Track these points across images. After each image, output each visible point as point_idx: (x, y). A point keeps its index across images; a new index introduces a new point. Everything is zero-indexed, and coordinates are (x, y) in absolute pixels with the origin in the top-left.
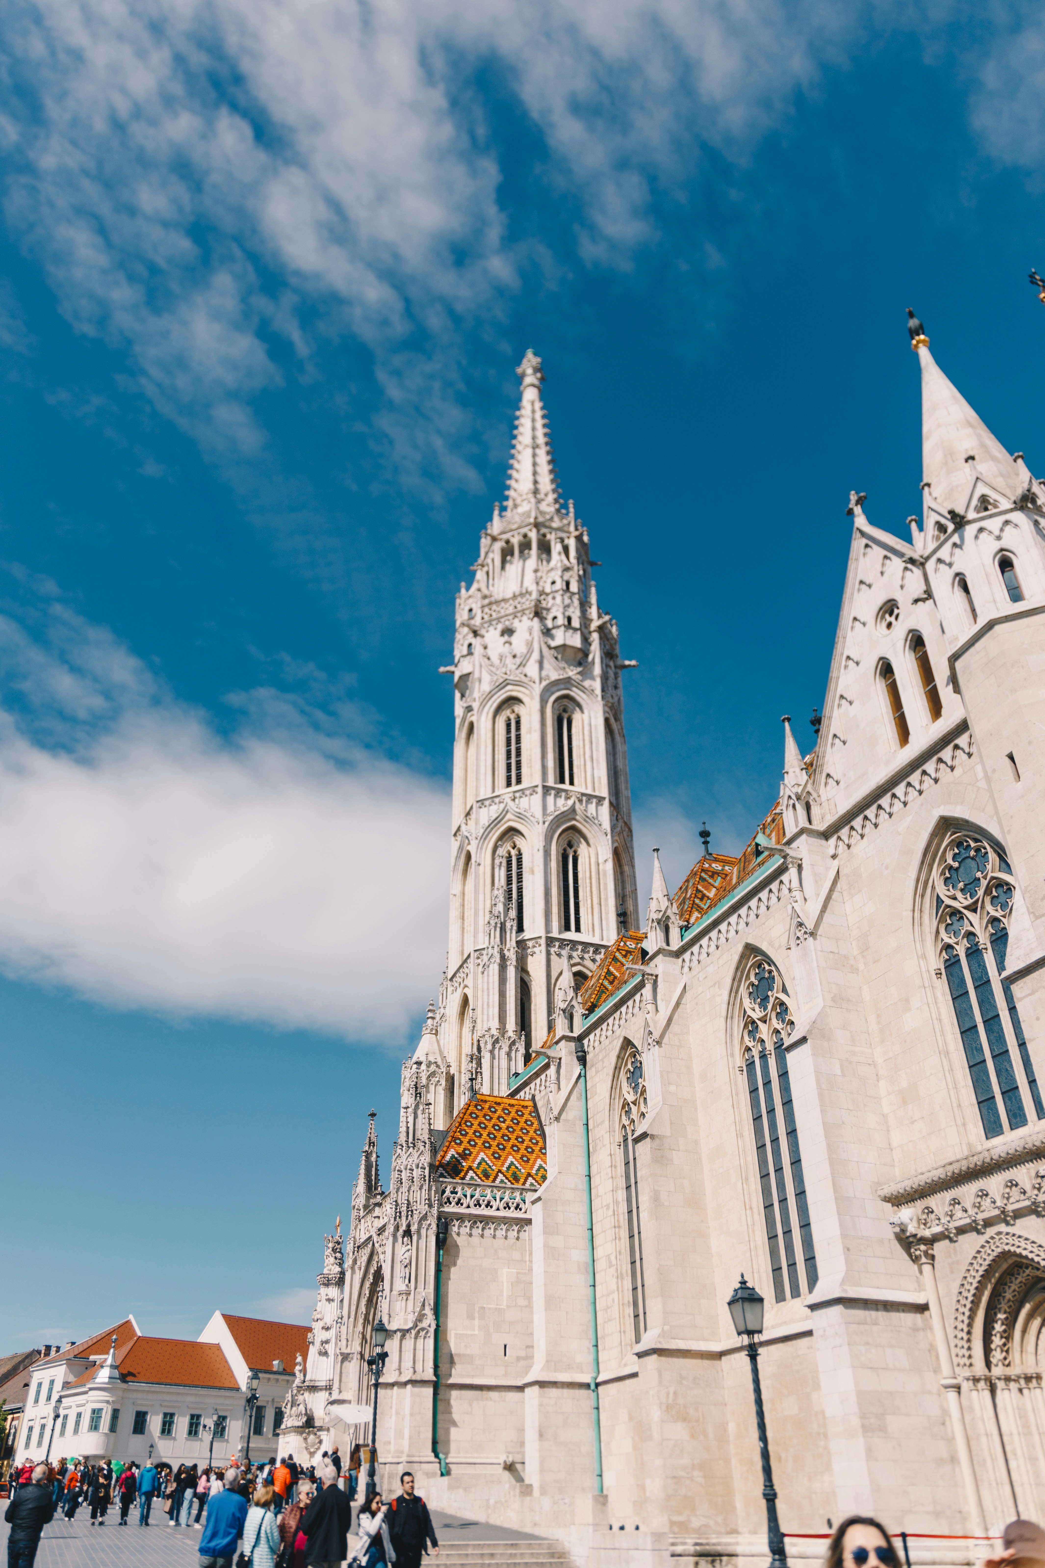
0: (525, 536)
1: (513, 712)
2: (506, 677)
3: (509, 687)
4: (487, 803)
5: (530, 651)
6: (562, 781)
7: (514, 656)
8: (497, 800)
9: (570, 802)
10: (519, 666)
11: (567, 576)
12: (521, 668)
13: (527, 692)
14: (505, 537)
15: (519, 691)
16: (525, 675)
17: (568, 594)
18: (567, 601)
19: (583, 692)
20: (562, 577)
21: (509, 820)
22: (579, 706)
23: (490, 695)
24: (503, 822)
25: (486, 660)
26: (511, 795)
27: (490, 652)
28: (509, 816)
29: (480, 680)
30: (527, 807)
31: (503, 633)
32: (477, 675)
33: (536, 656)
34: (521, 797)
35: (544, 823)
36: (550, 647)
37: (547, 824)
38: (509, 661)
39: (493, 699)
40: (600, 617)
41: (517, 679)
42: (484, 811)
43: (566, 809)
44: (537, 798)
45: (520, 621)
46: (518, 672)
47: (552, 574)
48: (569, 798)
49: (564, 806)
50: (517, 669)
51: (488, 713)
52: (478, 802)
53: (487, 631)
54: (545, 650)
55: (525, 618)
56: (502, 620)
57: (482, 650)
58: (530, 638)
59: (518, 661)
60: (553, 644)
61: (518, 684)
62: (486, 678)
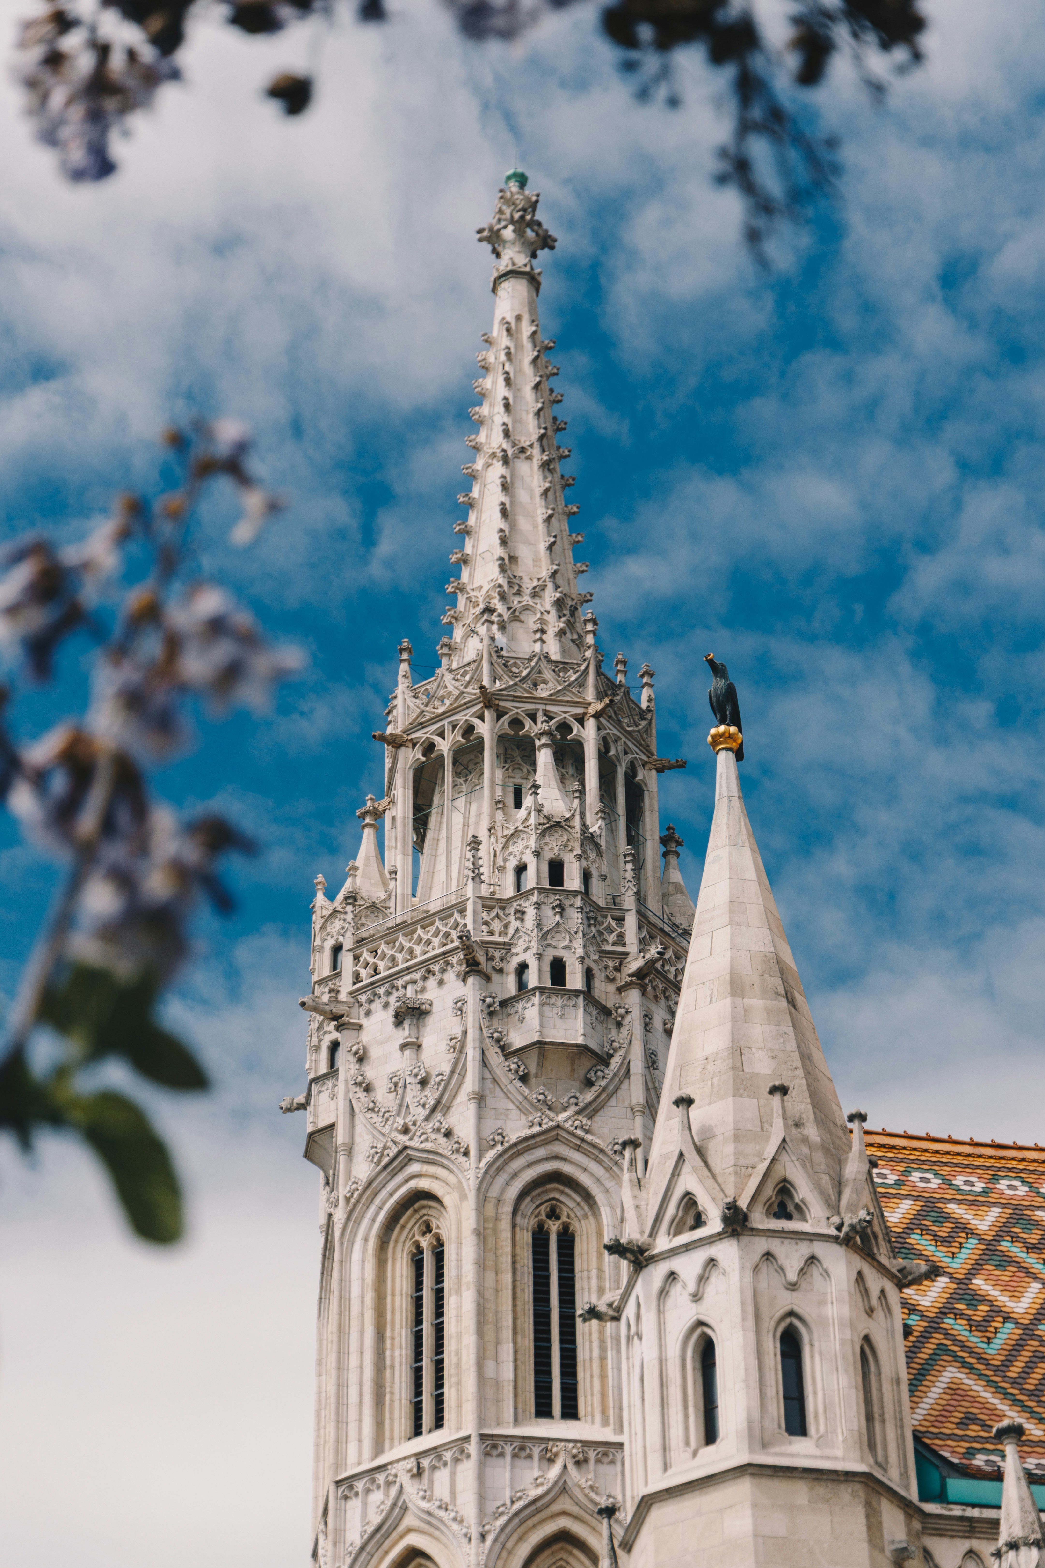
0: (469, 729)
1: (428, 1229)
2: (403, 1139)
3: (415, 1168)
4: (360, 1485)
5: (458, 1067)
6: (543, 1410)
7: (424, 1083)
8: (381, 1478)
9: (554, 1472)
10: (434, 1110)
11: (553, 847)
12: (438, 1116)
13: (451, 1179)
14: (420, 735)
15: (435, 1177)
16: (448, 1134)
17: (553, 899)
18: (551, 918)
19: (596, 1159)
20: (537, 854)
21: (409, 1530)
22: (588, 1197)
23: (371, 1188)
24: (394, 1535)
25: (362, 1095)
26: (411, 1464)
27: (372, 1072)
28: (409, 1520)
29: (350, 1151)
30: (447, 1498)
31: (399, 1019)
32: (341, 1136)
33: (470, 1083)
34: (434, 1468)
35: (483, 1537)
36: (506, 1052)
37: (490, 1538)
38: (413, 1094)
39: (377, 1201)
40: (643, 944)
41: (428, 1146)
42: (354, 1504)
43: (540, 1491)
44: (467, 1470)
45: (441, 983)
46: (429, 1126)
47: (516, 848)
48: (551, 1461)
49: (537, 1484)
50: (427, 1119)
51: (366, 1240)
52: (338, 1483)
53: (368, 1013)
54: (495, 1058)
55: (450, 976)
56: (400, 983)
57: (354, 1067)
58: (457, 1032)
59: (431, 1096)
60: (517, 1039)
61: (431, 1158)
62: (364, 1141)
